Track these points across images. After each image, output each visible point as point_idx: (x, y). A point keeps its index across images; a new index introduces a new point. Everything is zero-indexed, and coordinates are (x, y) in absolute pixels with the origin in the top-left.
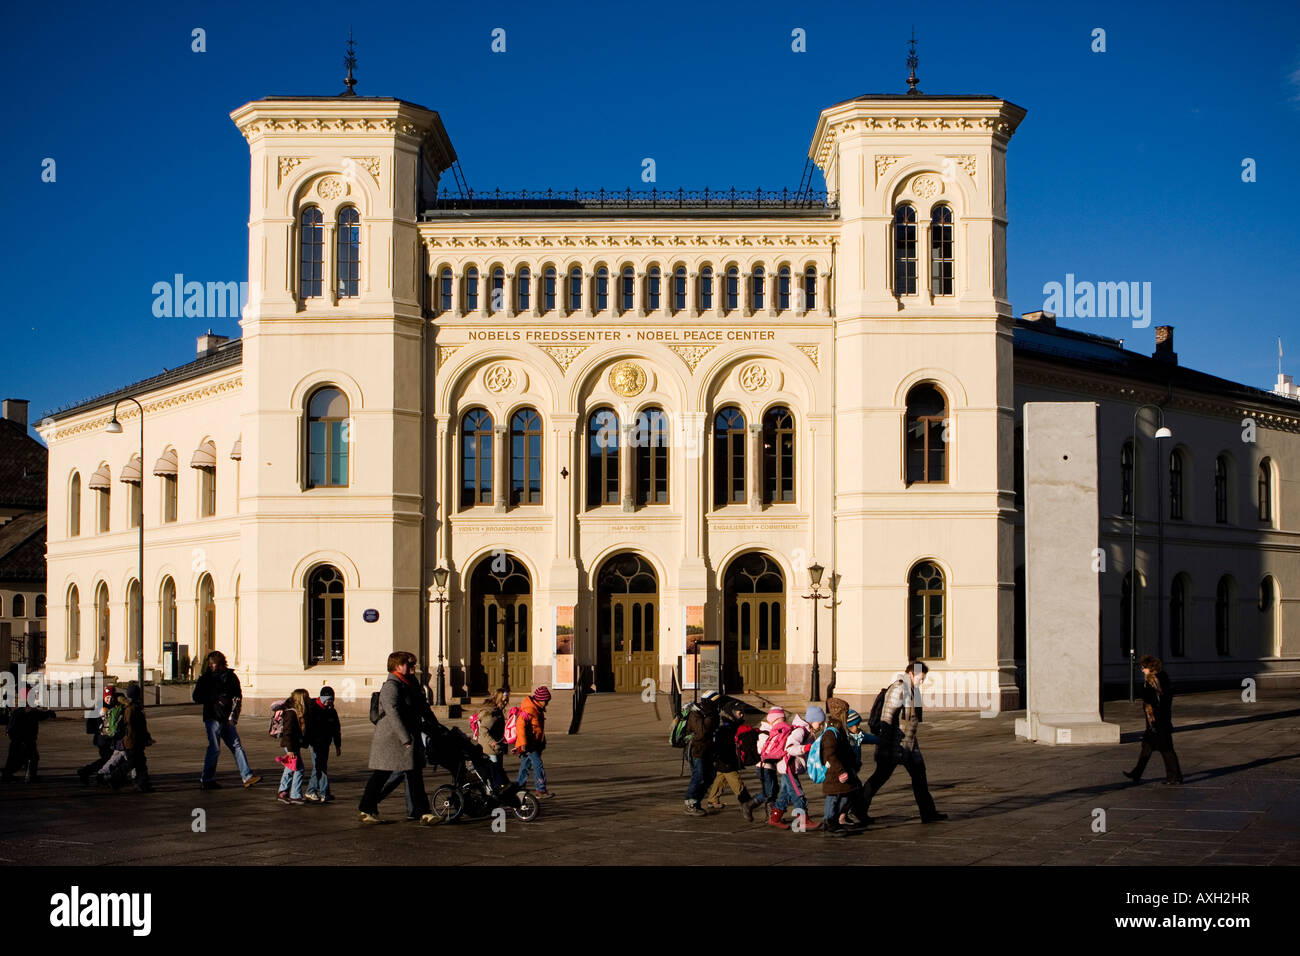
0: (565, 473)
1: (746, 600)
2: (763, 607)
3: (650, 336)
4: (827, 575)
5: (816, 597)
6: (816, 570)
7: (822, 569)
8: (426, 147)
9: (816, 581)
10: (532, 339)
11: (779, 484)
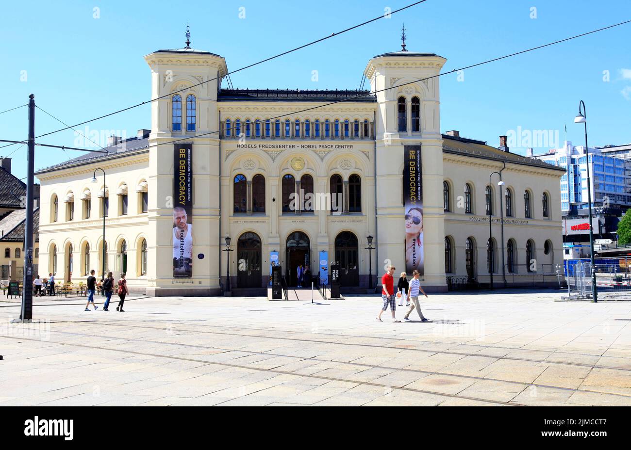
0: (274, 200)
1: (343, 250)
2: (350, 252)
3: (306, 147)
4: (374, 240)
5: (370, 249)
6: (370, 238)
7: (372, 238)
8: (220, 72)
9: (370, 242)
10: (261, 147)
11: (355, 205)
